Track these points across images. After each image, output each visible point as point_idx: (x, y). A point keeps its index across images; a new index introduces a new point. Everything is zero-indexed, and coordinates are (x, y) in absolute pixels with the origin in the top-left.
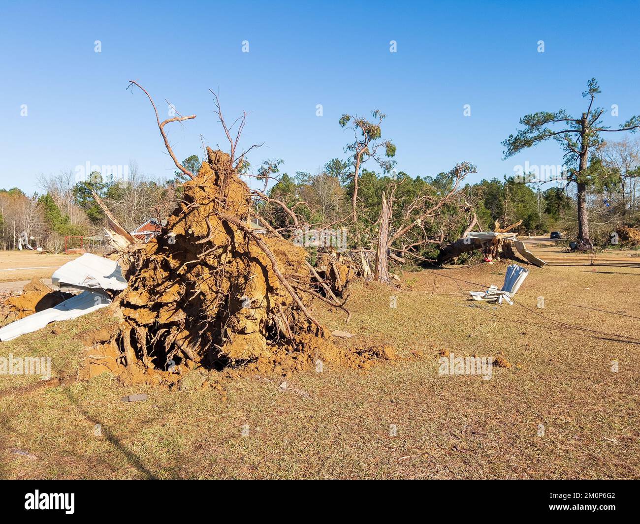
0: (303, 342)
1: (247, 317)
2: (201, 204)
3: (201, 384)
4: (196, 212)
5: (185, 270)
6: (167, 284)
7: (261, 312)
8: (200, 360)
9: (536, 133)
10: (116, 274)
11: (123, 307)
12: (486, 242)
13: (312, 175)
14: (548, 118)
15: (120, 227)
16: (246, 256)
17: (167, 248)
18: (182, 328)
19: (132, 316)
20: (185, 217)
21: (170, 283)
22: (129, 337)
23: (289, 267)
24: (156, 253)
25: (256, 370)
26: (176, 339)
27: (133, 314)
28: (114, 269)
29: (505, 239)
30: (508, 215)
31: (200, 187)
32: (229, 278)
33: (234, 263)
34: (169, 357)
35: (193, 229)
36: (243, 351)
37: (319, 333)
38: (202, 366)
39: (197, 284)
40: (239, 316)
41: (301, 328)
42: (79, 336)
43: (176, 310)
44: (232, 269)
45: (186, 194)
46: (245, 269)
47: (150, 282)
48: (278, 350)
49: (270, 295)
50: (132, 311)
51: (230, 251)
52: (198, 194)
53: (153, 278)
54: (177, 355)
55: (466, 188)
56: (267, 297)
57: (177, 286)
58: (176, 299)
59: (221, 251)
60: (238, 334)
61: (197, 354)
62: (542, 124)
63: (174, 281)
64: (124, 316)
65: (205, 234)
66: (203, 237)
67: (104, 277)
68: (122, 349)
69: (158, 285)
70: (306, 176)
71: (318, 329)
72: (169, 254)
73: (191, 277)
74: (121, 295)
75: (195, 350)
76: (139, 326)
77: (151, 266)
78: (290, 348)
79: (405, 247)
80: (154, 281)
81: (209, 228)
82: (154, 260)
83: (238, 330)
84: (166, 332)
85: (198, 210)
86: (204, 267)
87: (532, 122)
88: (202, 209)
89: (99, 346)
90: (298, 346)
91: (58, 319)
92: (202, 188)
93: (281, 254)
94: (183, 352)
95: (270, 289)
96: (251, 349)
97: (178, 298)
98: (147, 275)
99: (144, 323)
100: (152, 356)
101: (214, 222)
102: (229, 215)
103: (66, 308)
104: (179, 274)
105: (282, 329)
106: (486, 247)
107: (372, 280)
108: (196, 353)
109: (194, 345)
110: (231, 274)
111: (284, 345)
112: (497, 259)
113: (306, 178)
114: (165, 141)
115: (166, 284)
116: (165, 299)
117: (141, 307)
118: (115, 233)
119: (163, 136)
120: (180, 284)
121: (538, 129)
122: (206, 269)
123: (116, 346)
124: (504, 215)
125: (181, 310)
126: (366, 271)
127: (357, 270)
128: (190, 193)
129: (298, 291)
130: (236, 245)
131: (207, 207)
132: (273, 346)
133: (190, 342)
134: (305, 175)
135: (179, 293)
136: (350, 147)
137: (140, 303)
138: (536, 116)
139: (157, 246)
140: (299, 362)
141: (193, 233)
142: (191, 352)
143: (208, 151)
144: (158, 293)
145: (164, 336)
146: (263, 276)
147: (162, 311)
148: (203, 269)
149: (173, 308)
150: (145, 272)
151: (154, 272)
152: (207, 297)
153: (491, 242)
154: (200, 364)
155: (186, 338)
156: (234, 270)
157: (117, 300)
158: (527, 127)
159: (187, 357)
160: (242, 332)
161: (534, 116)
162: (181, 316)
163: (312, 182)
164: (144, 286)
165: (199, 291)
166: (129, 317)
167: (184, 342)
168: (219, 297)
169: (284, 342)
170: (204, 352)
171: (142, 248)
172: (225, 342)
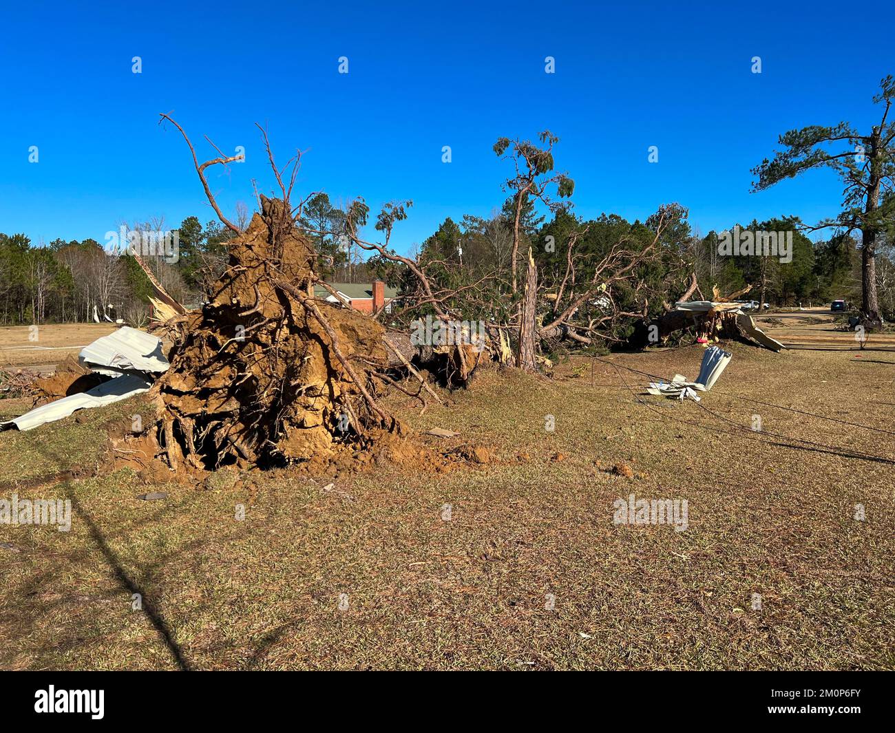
0: (372, 438)
1: (306, 408)
2: (248, 267)
3: (233, 484)
4: (242, 276)
5: (235, 348)
6: (217, 365)
7: (323, 401)
8: (255, 459)
9: (802, 157)
10: (157, 353)
11: (164, 394)
12: (701, 316)
13: (485, 220)
14: (821, 135)
15: (166, 294)
16: (305, 333)
17: (213, 321)
18: (236, 420)
19: (174, 404)
20: (230, 284)
21: (219, 365)
22: (171, 429)
23: (360, 347)
24: (201, 328)
25: (305, 470)
26: (228, 433)
27: (176, 402)
28: (154, 347)
29: (726, 311)
30: (769, 277)
31: (247, 246)
32: (285, 359)
33: (291, 341)
34: (221, 455)
35: (239, 298)
36: (303, 449)
37: (395, 428)
38: (257, 466)
39: (248, 366)
40: (296, 405)
41: (374, 423)
42: (106, 426)
43: (228, 398)
44: (289, 349)
45: (231, 255)
46: (303, 349)
47: (195, 363)
48: (344, 448)
49: (333, 381)
50: (175, 398)
51: (286, 325)
52: (245, 254)
53: (199, 358)
54: (231, 452)
55: (708, 238)
56: (329, 383)
57: (228, 367)
58: (227, 384)
59: (274, 325)
60: (297, 427)
61: (254, 452)
62: (812, 145)
63: (224, 361)
64: (166, 403)
65: (253, 303)
66: (250, 308)
67: (143, 356)
68: (163, 443)
69: (205, 367)
70: (477, 221)
71: (393, 424)
72: (216, 328)
73: (244, 357)
74: (162, 379)
75: (251, 448)
76: (184, 417)
77: (196, 344)
78: (358, 446)
79: (592, 322)
80: (200, 361)
81: (257, 297)
82: (198, 336)
83: (297, 423)
84: (218, 424)
85: (245, 275)
86: (257, 345)
87: (798, 141)
88: (250, 274)
89: (131, 439)
90: (366, 443)
91: (87, 406)
92: (250, 247)
93: (350, 330)
94: (237, 449)
95: (332, 373)
96: (313, 447)
97: (229, 383)
98: (191, 354)
99: (189, 413)
100: (201, 453)
101: (265, 290)
102: (285, 281)
103: (100, 394)
104: (229, 353)
105: (352, 423)
106: (700, 323)
107: (512, 366)
108: (252, 450)
109: (250, 441)
110: (287, 354)
111: (352, 443)
112: (714, 340)
113: (476, 224)
114: (206, 189)
115: (214, 366)
116: (213, 383)
117: (186, 393)
118: (161, 302)
119: (203, 182)
120: (231, 366)
121: (806, 152)
122: (259, 349)
123: (155, 440)
124: (763, 277)
125: (233, 398)
126: (504, 354)
127: (493, 352)
128: (236, 253)
129: (373, 377)
130: (295, 318)
131: (257, 271)
132: (339, 443)
133: (245, 438)
134: (475, 220)
135: (230, 377)
136: (510, 184)
137: (184, 388)
138: (803, 132)
139: (202, 319)
140: (360, 462)
141: (238, 302)
142: (245, 449)
143: (262, 201)
144: (205, 376)
145: (215, 429)
146: (322, 357)
147: (211, 398)
148: (255, 347)
149: (224, 395)
150: (190, 350)
151: (200, 351)
152: (260, 382)
153: (708, 315)
154: (254, 465)
155: (241, 432)
156: (291, 349)
157: (157, 385)
158: (790, 147)
159: (241, 455)
160: (301, 425)
161: (800, 133)
162: (234, 405)
163: (484, 230)
164: (190, 368)
165: (250, 375)
166: (170, 405)
167: (239, 437)
168: (273, 382)
169: (352, 439)
170: (261, 450)
171: (182, 320)
172: (281, 437)
